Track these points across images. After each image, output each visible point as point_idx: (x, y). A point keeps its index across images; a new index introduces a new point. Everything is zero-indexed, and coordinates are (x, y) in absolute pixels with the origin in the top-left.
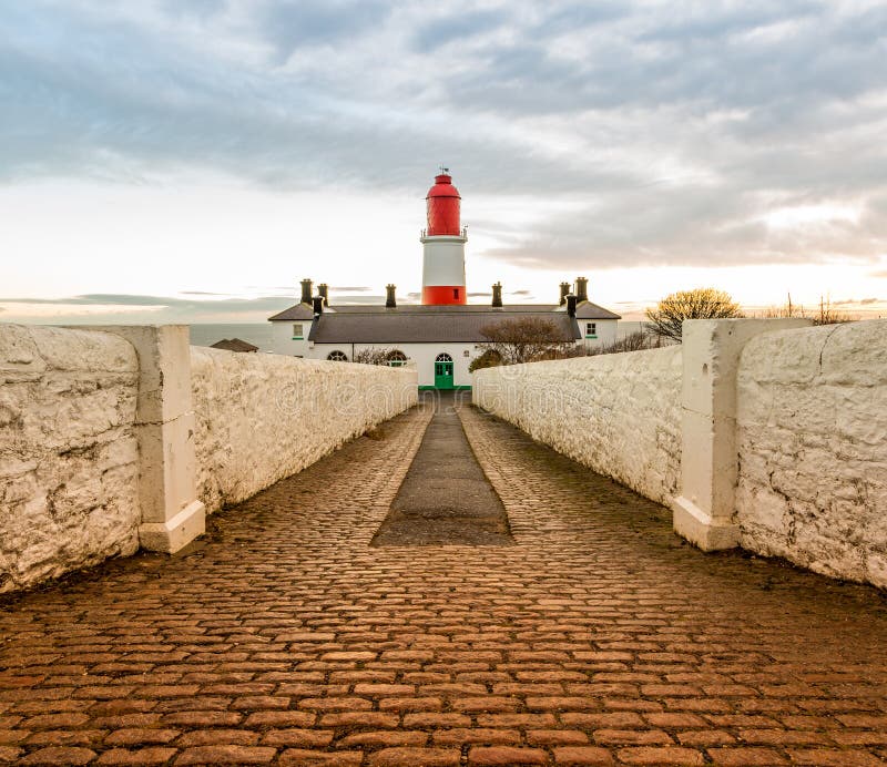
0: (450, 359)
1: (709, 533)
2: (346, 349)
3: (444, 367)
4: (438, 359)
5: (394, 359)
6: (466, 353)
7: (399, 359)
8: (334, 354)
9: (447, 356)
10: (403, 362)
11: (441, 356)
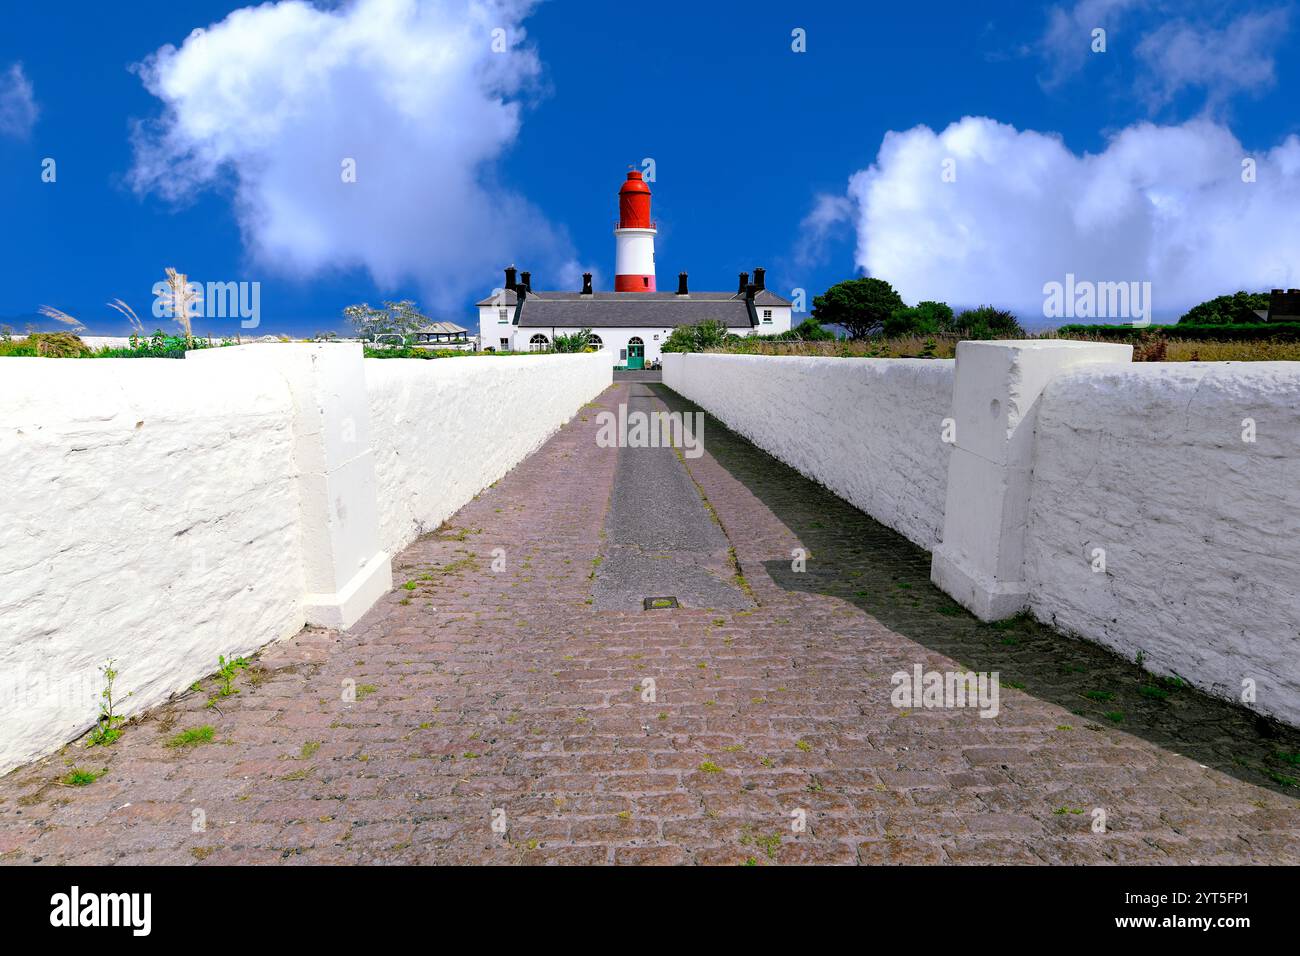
0: (642, 342)
1: (992, 602)
2: (547, 333)
3: (636, 348)
4: (630, 342)
5: (591, 342)
6: (656, 337)
7: (595, 342)
8: (536, 336)
9: (638, 339)
10: (599, 345)
11: (633, 339)
